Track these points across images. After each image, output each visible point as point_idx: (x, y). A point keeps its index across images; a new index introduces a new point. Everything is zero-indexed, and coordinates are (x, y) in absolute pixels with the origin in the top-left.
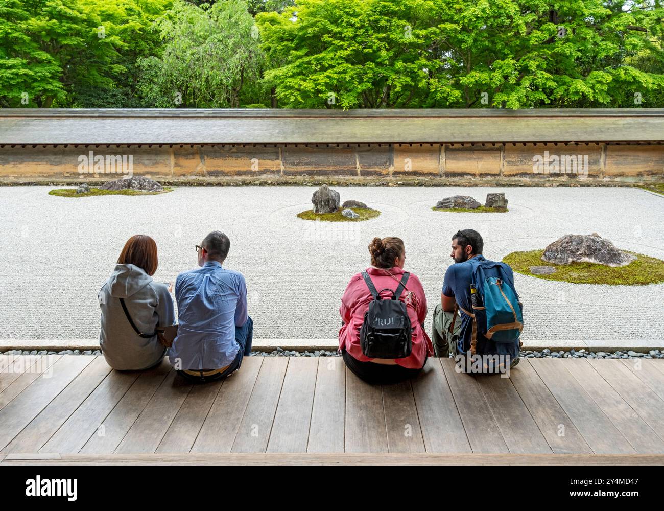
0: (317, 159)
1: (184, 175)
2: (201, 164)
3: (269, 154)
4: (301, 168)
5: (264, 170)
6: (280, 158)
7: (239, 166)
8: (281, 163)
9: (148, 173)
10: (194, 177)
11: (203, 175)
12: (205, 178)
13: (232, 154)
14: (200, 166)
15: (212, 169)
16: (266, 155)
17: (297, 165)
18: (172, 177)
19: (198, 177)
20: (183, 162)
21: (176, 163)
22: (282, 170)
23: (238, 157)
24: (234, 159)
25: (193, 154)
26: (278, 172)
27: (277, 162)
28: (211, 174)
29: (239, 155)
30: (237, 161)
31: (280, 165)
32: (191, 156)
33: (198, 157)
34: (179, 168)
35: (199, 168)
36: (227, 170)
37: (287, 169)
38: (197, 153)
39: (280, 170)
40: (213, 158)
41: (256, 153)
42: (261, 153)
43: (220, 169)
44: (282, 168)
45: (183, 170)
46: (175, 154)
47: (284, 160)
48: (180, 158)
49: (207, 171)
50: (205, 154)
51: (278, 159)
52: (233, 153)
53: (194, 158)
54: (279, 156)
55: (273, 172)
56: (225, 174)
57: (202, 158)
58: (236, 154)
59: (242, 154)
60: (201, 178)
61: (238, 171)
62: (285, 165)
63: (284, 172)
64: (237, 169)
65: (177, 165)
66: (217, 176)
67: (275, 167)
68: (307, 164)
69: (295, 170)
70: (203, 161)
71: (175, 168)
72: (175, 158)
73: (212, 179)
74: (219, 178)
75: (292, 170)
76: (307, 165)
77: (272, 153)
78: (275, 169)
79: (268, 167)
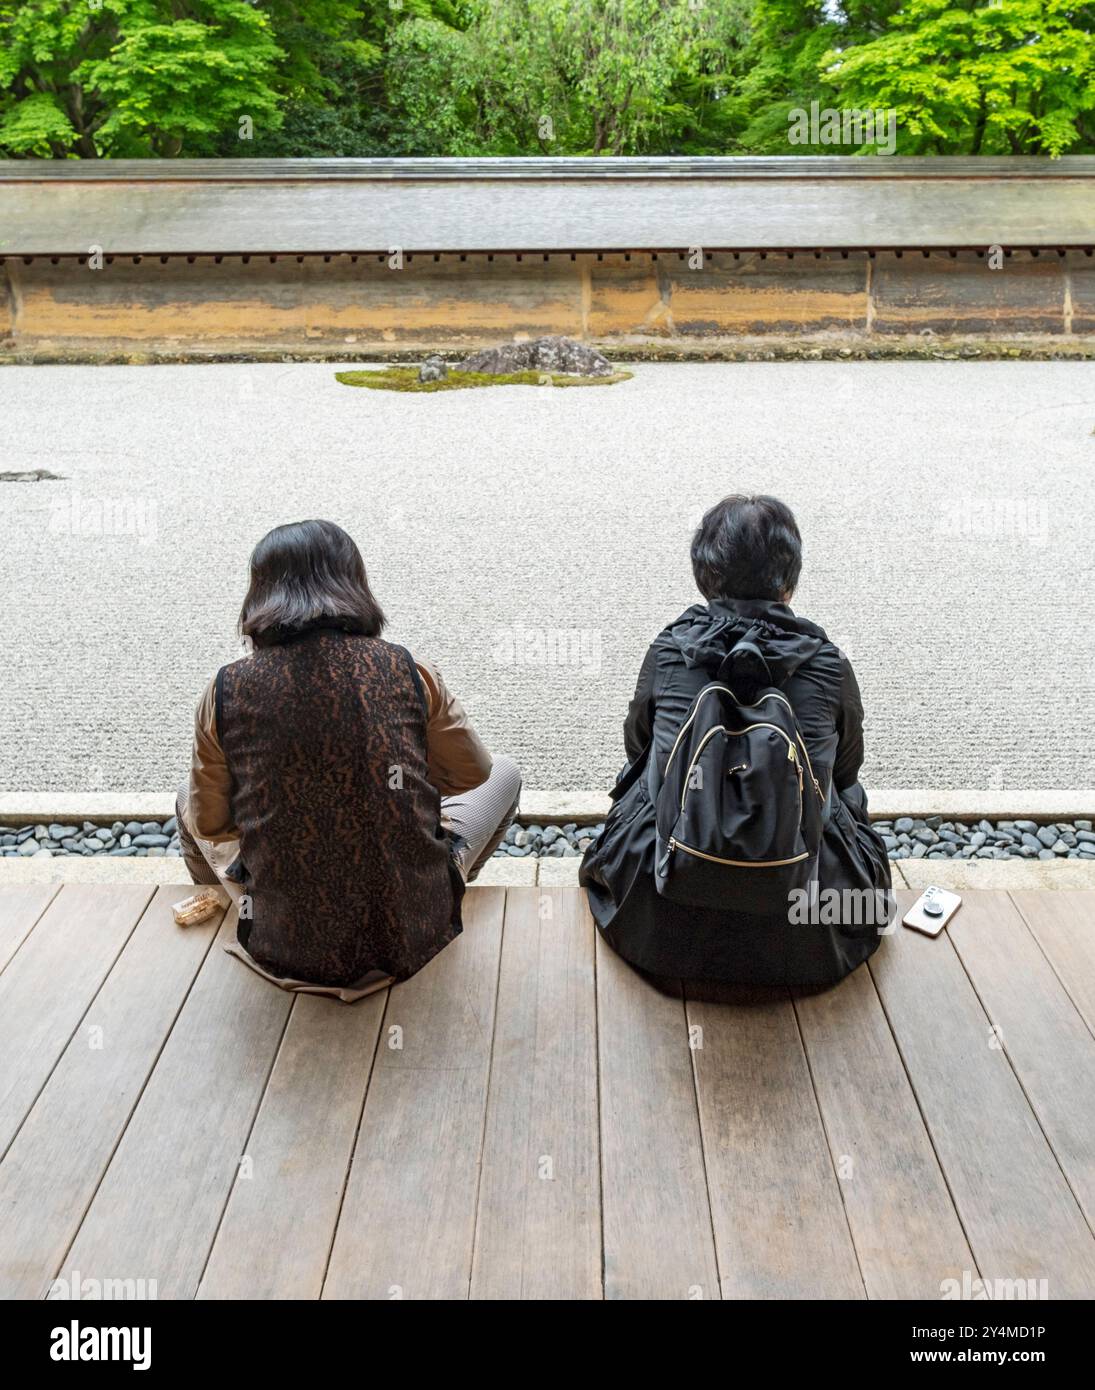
0: (963, 291)
1: (615, 334)
2: (660, 303)
3: (839, 278)
4: (920, 314)
5: (824, 319)
6: (868, 289)
7: (758, 310)
8: (870, 300)
9: (521, 328)
10: (640, 340)
11: (665, 334)
12: (668, 342)
13: (745, 278)
14: (654, 308)
15: (689, 317)
16: (831, 280)
17: (908, 306)
18: (585, 338)
19: (651, 339)
20: (615, 298)
21: (594, 303)
22: (869, 320)
23: (757, 286)
24: (748, 290)
25: (640, 278)
26: (860, 324)
27: (859, 297)
28: (684, 329)
29: (762, 279)
30: (754, 297)
31: (865, 305)
32: (636, 283)
33: (652, 285)
34: (601, 315)
35: (654, 316)
36: (726, 319)
37: (884, 317)
38: (651, 276)
39: (865, 319)
40: (691, 288)
41: (804, 275)
42: (818, 275)
43: (708, 318)
44: (871, 314)
45: (611, 321)
46: (594, 279)
47: (879, 292)
48: (607, 290)
49: (676, 324)
50: (673, 279)
51: (861, 289)
52: (745, 274)
53: (641, 290)
54: (864, 284)
55: (846, 324)
56: (721, 330)
57: (663, 288)
58: (752, 278)
59: (768, 278)
60: (659, 342)
61: (757, 322)
62: (880, 304)
63: (875, 324)
64: (753, 317)
65: (597, 306)
66: (699, 336)
67: (852, 310)
68: (936, 303)
69: (905, 319)
70: (666, 296)
71: (594, 315)
72: (594, 288)
73: (688, 344)
74: (705, 340)
75: (895, 318)
76: (937, 305)
77: (848, 274)
78: (851, 317)
79: (834, 312)
